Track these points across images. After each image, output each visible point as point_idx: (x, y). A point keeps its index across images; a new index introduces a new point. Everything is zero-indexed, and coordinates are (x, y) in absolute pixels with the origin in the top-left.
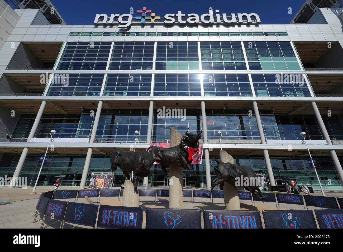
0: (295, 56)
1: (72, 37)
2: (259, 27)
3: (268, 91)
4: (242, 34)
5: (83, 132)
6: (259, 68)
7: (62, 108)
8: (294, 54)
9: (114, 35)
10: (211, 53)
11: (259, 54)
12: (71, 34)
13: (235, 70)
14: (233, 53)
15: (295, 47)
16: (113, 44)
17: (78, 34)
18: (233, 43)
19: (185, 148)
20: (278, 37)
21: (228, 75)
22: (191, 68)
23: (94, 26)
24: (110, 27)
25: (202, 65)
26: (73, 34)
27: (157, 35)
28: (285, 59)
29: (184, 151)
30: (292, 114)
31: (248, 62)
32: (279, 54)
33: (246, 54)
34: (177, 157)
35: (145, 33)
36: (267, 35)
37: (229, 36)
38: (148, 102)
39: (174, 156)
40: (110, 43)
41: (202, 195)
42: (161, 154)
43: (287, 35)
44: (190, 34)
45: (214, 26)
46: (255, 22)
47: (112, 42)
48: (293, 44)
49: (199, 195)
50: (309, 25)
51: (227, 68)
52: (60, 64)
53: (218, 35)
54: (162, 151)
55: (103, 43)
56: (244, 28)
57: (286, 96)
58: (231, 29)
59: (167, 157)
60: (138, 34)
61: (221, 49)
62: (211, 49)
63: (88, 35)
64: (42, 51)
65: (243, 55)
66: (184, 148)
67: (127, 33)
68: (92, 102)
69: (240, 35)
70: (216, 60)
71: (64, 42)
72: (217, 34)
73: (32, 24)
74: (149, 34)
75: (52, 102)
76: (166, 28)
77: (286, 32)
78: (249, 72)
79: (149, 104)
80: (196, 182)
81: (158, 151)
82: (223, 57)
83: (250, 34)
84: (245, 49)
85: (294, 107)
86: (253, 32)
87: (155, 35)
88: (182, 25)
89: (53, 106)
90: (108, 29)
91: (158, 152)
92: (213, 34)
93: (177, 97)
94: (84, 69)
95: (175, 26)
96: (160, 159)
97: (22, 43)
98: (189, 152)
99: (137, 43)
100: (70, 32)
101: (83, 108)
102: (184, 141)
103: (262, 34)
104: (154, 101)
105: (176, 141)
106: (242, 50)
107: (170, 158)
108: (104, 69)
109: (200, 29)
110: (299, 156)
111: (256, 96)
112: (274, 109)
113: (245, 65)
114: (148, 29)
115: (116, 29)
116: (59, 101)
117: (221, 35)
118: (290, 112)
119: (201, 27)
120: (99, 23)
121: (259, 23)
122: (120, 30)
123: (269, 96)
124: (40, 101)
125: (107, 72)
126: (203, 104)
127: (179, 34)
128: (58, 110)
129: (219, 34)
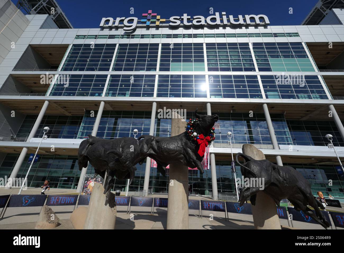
0: (308, 57)
1: (78, 39)
2: (267, 28)
3: (279, 93)
4: (250, 35)
5: (85, 133)
6: (269, 70)
7: (65, 109)
8: (307, 55)
9: (119, 37)
10: (218, 54)
11: (268, 55)
12: (77, 37)
13: (242, 71)
14: (240, 54)
15: (307, 48)
16: (117, 46)
17: (84, 37)
18: (241, 44)
19: (193, 135)
20: (289, 38)
21: (235, 77)
22: (196, 70)
23: (99, 29)
24: (115, 30)
25: (208, 66)
26: (79, 37)
27: (162, 37)
28: (297, 60)
29: (191, 141)
30: (304, 119)
31: (257, 63)
32: (291, 55)
33: (255, 55)
34: (181, 151)
35: (150, 35)
36: (277, 36)
37: (236, 37)
38: (151, 103)
39: (175, 148)
40: (115, 45)
41: (214, 207)
42: (156, 145)
43: (298, 36)
44: (195, 36)
45: (220, 28)
46: (264, 23)
47: (116, 44)
48: (305, 44)
49: (209, 207)
50: (321, 26)
51: (234, 70)
52: (64, 65)
53: (225, 37)
54: (157, 142)
55: (108, 45)
56: (252, 30)
57: (299, 99)
58: (238, 31)
59: (165, 149)
60: (143, 36)
61: (228, 50)
62: (217, 50)
63: (93, 38)
64: (49, 54)
65: (251, 56)
66: (191, 137)
67: (132, 35)
68: (94, 103)
69: (247, 36)
70: (223, 61)
71: (70, 44)
72: (224, 35)
73: (41, 28)
74: (153, 36)
75: (55, 102)
76: (171, 31)
77: (298, 33)
78: (258, 73)
79: (152, 106)
80: (199, 189)
81: (152, 141)
82: (230, 58)
83: (258, 35)
84: (253, 50)
85: (307, 111)
86: (262, 34)
87: (160, 37)
88: (187, 27)
89: (56, 107)
90: (113, 32)
91: (152, 143)
92: (219, 35)
93: (181, 98)
94: (88, 70)
95: (180, 28)
96: (154, 153)
97: (30, 45)
98: (200, 142)
99: (141, 45)
100: (77, 35)
101: (85, 110)
102: (191, 126)
103: (271, 35)
104: (157, 102)
105: (179, 130)
106: (250, 51)
107: (169, 151)
108: (108, 70)
109: (206, 31)
110: (313, 164)
111: (266, 98)
112: (285, 113)
113: (254, 66)
114: (153, 31)
115: (121, 32)
116: (62, 102)
117: (227, 37)
118: (302, 117)
119: (207, 29)
120: (105, 26)
121: (268, 25)
122: (125, 33)
123: (281, 98)
124: (43, 101)
125: (110, 72)
126: (209, 106)
127: (184, 36)
128: (62, 112)
129: (226, 35)
